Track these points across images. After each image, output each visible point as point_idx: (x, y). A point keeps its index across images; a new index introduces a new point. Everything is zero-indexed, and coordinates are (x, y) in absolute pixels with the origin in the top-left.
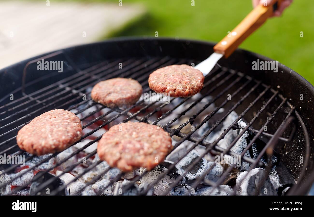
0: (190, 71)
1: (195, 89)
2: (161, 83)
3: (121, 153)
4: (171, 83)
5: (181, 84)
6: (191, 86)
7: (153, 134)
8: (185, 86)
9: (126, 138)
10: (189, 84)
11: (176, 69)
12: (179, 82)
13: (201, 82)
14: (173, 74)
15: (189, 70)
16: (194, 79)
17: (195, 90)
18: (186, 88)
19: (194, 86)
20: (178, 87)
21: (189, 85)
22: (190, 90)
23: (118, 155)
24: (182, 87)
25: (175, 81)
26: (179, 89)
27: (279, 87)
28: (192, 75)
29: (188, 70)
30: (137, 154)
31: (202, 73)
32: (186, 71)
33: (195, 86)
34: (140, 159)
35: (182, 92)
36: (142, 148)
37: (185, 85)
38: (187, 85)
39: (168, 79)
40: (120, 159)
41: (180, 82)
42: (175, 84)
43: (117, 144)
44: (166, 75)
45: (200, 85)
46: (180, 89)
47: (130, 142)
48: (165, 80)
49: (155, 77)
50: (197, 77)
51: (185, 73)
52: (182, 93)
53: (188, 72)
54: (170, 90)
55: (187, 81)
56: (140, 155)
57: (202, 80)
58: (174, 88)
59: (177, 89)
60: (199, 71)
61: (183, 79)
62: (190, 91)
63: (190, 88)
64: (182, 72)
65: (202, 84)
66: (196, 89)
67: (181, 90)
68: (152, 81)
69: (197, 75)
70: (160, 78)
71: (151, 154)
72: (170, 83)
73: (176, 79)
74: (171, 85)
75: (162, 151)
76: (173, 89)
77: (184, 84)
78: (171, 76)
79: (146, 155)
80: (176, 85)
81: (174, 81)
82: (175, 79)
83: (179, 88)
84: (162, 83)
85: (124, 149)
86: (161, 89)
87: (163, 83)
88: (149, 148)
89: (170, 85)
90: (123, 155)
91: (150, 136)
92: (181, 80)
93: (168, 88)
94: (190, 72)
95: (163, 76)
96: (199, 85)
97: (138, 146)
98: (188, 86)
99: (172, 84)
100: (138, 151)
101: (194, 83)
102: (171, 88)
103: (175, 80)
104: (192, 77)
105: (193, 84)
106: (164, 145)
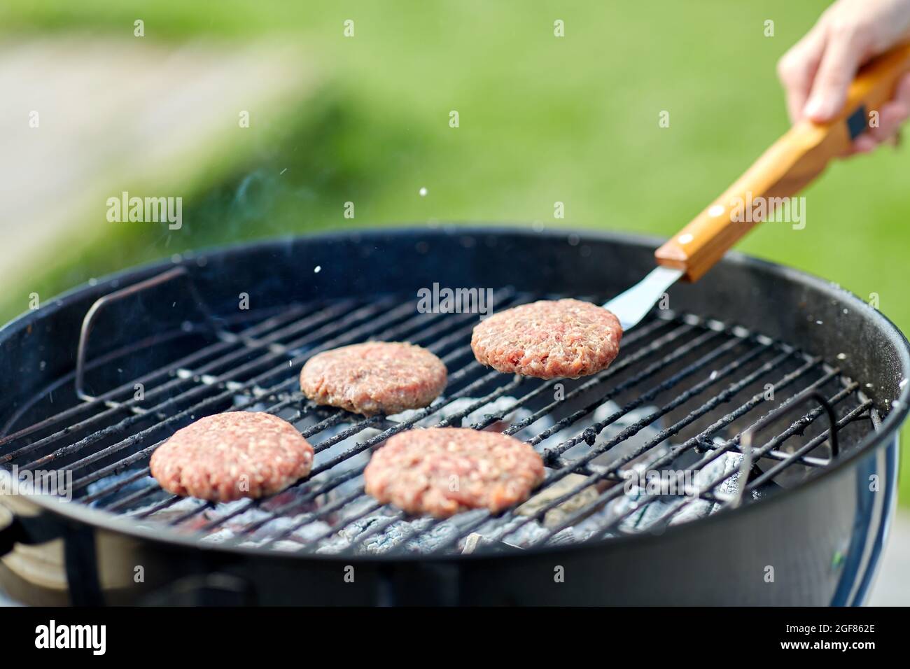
0: (583, 312)
1: (596, 358)
2: (507, 343)
3: (429, 477)
4: (533, 342)
5: (560, 343)
6: (586, 348)
7: (495, 445)
8: (570, 348)
9: (432, 452)
10: (582, 343)
11: (546, 309)
12: (554, 338)
13: (612, 339)
14: (538, 321)
15: (581, 310)
16: (593, 331)
17: (597, 361)
18: (575, 352)
19: (596, 350)
20: (554, 352)
21: (582, 346)
22: (584, 360)
23: (423, 481)
24: (562, 351)
25: (544, 336)
26: (555, 356)
27: (842, 356)
28: (590, 322)
29: (578, 310)
30: (464, 480)
31: (615, 316)
32: (573, 313)
33: (598, 350)
34: (473, 487)
35: (564, 363)
36: (475, 468)
37: (570, 346)
38: (575, 346)
39: (525, 332)
40: (427, 488)
41: (558, 339)
42: (544, 344)
43: (415, 463)
44: (518, 323)
45: (612, 348)
46: (558, 355)
47: (445, 459)
48: (518, 335)
49: (489, 331)
50: (603, 326)
51: (569, 317)
52: (563, 366)
53: (579, 314)
54: (531, 360)
55: (577, 335)
56: (472, 482)
57: (616, 336)
58: (543, 352)
59: (550, 355)
60: (610, 313)
61: (564, 332)
62: (584, 362)
63: (583, 355)
64: (563, 316)
65: (615, 344)
66: (601, 357)
67: (560, 358)
68: (482, 339)
69: (603, 321)
70: (503, 332)
71: (496, 479)
72: (530, 342)
73: (548, 331)
74: (534, 347)
75: (520, 476)
76: (539, 354)
77: (569, 343)
78: (534, 325)
79: (485, 481)
80: (548, 346)
81: (540, 337)
82: (542, 330)
83: (554, 354)
84: (511, 343)
85: (434, 469)
86: (509, 358)
87: (514, 341)
88: (490, 469)
89: (531, 347)
90: (433, 482)
91: (490, 449)
92: (560, 333)
93: (528, 353)
94: (583, 316)
95: (512, 327)
96: (607, 348)
97: (465, 464)
98: (580, 347)
99: (537, 343)
100: (467, 473)
101: (594, 340)
102: (536, 353)
103: (543, 333)
104: (590, 326)
105: (591, 342)
106: (525, 465)
